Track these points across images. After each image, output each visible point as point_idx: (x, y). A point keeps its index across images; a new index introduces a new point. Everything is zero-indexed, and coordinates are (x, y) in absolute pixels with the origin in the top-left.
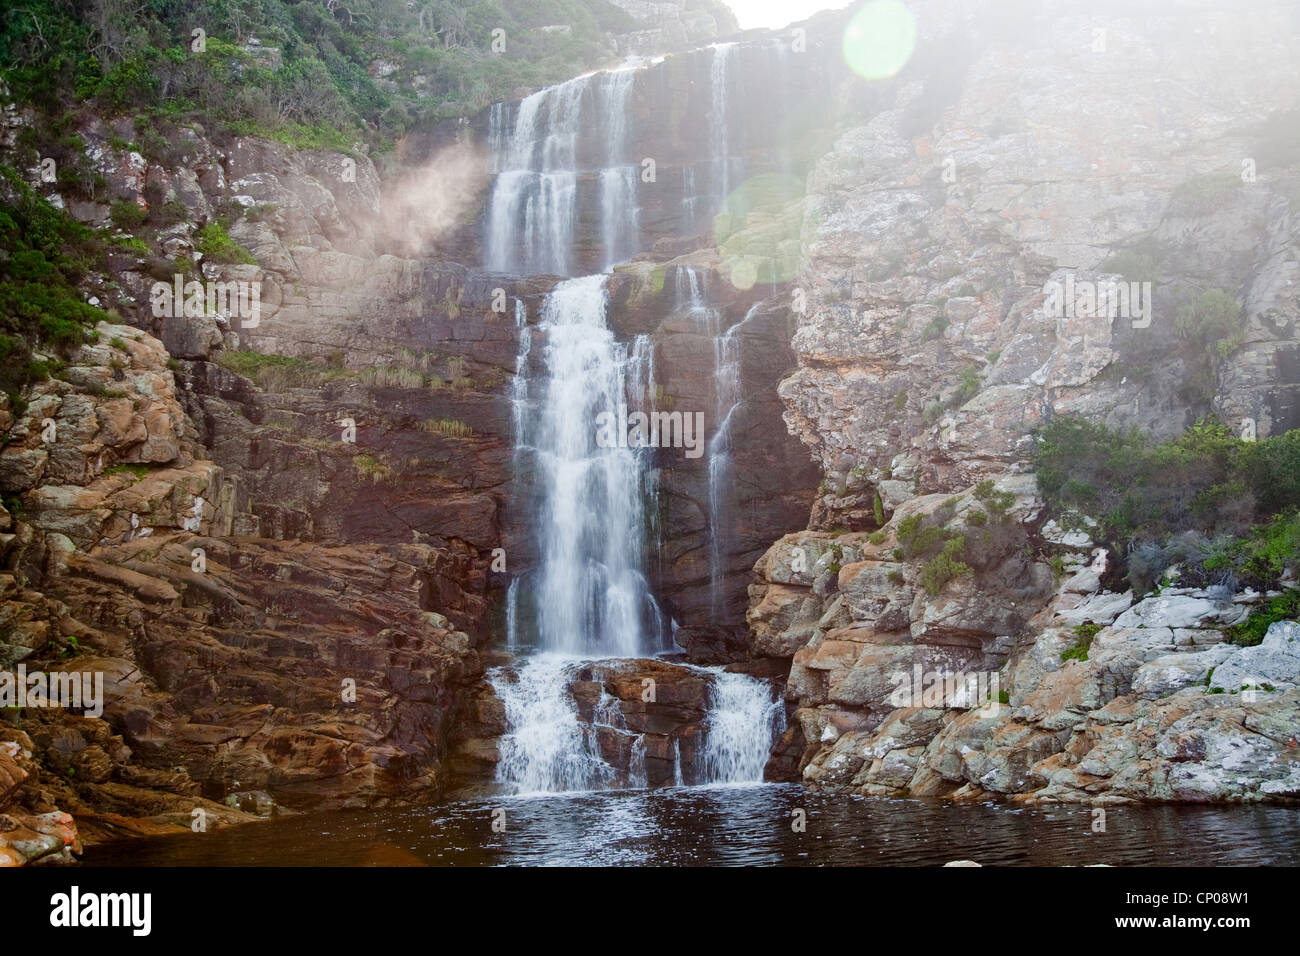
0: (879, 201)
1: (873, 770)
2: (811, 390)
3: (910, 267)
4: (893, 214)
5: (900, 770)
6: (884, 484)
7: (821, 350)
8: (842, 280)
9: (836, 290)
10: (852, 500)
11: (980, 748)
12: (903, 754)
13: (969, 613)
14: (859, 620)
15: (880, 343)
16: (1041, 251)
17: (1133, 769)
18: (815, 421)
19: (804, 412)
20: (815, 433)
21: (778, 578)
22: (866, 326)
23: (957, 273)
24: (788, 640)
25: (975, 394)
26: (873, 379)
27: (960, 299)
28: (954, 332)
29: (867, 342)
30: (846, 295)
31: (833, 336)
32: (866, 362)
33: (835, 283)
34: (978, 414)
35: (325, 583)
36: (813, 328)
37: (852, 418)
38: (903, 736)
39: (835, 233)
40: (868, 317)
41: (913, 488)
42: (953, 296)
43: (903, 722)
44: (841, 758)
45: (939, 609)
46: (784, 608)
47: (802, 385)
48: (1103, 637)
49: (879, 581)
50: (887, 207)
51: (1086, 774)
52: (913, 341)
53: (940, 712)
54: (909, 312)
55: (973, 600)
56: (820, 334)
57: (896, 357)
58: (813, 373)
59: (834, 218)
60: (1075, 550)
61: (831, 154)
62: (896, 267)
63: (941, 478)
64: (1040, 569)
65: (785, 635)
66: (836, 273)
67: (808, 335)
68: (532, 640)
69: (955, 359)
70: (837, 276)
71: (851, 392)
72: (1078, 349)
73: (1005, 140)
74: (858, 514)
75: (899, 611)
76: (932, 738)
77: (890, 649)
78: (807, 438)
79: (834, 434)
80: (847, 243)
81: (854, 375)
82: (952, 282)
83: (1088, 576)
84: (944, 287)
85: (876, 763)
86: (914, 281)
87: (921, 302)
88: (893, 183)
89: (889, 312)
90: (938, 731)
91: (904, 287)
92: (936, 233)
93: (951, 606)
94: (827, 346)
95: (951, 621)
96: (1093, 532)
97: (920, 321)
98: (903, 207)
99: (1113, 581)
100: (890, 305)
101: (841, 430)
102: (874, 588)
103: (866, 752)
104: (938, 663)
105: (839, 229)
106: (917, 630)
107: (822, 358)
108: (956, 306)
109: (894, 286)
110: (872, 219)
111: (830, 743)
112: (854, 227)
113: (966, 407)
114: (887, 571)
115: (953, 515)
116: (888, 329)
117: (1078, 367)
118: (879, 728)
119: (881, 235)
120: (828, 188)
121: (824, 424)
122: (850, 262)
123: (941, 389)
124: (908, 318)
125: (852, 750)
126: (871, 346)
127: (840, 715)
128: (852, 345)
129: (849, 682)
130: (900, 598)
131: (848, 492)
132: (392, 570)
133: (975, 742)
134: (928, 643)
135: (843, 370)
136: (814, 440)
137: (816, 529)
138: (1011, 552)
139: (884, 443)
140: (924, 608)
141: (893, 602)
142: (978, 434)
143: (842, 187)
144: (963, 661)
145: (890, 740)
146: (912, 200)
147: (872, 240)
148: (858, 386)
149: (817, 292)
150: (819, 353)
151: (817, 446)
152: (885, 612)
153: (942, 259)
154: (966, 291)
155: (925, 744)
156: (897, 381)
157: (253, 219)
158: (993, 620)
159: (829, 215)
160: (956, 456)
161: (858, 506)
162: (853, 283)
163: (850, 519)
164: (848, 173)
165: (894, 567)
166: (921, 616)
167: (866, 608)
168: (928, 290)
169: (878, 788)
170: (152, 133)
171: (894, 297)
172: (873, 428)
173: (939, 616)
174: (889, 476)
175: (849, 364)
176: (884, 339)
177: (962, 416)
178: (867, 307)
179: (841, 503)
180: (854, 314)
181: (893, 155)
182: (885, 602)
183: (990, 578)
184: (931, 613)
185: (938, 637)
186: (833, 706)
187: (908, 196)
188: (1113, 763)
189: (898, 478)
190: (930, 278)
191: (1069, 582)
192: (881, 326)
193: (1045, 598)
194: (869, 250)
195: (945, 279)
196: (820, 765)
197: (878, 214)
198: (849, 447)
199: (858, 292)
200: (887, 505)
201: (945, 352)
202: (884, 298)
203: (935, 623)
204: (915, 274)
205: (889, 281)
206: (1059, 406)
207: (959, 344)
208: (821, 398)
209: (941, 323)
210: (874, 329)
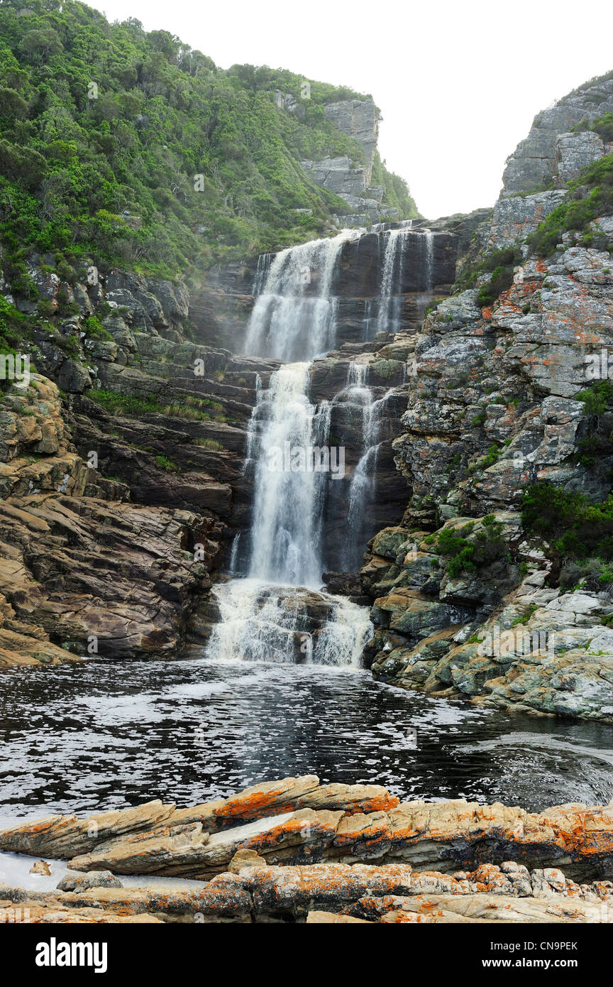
0: (458, 342)
1: (407, 671)
2: (410, 447)
3: (471, 384)
4: (465, 351)
5: (420, 673)
6: (441, 506)
7: (416, 425)
8: (433, 385)
9: (429, 391)
10: (423, 513)
11: (462, 667)
12: (424, 664)
13: (470, 589)
14: (413, 585)
15: (450, 424)
16: (542, 383)
17: (537, 690)
18: (410, 465)
19: (404, 458)
20: (409, 471)
21: (378, 553)
22: (443, 414)
23: (497, 389)
24: (379, 588)
25: (494, 463)
26: (444, 444)
27: (495, 405)
28: (490, 424)
29: (442, 423)
30: (434, 395)
31: (424, 418)
32: (441, 434)
33: (429, 387)
34: (494, 475)
35: (129, 529)
36: (413, 411)
37: (430, 466)
38: (426, 654)
39: (431, 358)
40: (445, 408)
41: (457, 510)
42: (492, 402)
43: (427, 646)
44: (392, 661)
45: (454, 586)
46: (380, 569)
47: (404, 443)
48: (537, 614)
49: (426, 564)
50: (463, 346)
51: (513, 691)
52: (467, 426)
53: (448, 643)
54: (466, 410)
55: (473, 582)
56: (417, 416)
57: (459, 433)
58: (411, 437)
59: (432, 349)
60: (534, 560)
61: (435, 312)
62: (463, 382)
63: (473, 507)
64: (513, 570)
65: (378, 585)
66: (430, 381)
67: (410, 416)
68: (243, 570)
69: (488, 440)
70: (431, 383)
71: (431, 451)
72: (555, 443)
73: (529, 317)
74: (425, 521)
75: (434, 582)
76: (442, 657)
77: (427, 604)
78: (405, 474)
79: (419, 473)
80: (438, 365)
81: (434, 441)
82: (492, 395)
83: (538, 576)
84: (488, 397)
85: (409, 667)
86: (473, 392)
87: (474, 404)
88: (468, 333)
89: (457, 407)
90: (446, 653)
91: (466, 394)
92: (488, 364)
93: (461, 584)
94: (420, 423)
95: (460, 593)
96: (546, 551)
97: (472, 416)
98: (471, 348)
99: (551, 582)
100: (457, 403)
101: (423, 472)
102: (423, 568)
103: (404, 660)
104: (453, 615)
105: (434, 356)
106: (443, 595)
107: (417, 430)
108: (492, 409)
109: (461, 393)
110: (453, 352)
111: (388, 652)
112: (443, 356)
113: (488, 470)
114: (431, 559)
115: (471, 532)
116: (456, 417)
117: (553, 454)
118: (415, 647)
119: (457, 362)
120: (431, 331)
121: (414, 467)
122: (439, 376)
123: (479, 456)
124: (465, 413)
125: (398, 657)
126: (445, 426)
127: (395, 637)
128: (434, 424)
129: (401, 619)
130: (436, 576)
131: (423, 508)
132: (167, 525)
133: (460, 664)
134: (448, 603)
135: (428, 438)
136: (408, 475)
137: (403, 527)
138: (498, 558)
139: (446, 482)
140: (447, 583)
141: (432, 577)
142: (493, 486)
143: (439, 332)
144: (466, 615)
145: (419, 655)
146: (477, 344)
147: (451, 365)
148: (435, 448)
149: (418, 391)
150: (415, 427)
151: (410, 479)
152: (428, 581)
153: (490, 380)
154: (499, 401)
155: (437, 659)
156: (458, 447)
157: (115, 316)
158: (483, 596)
159: (430, 347)
160: (480, 497)
161: (427, 517)
162: (439, 389)
163: (422, 523)
164: (443, 324)
165: (435, 557)
166: (445, 587)
167: (417, 578)
168: (479, 397)
169: (408, 681)
170: (64, 264)
171: (461, 399)
172: (441, 473)
173: (454, 589)
174: (445, 503)
175: (432, 435)
176: (453, 422)
177: (485, 475)
178: (445, 403)
179: (416, 513)
180: (437, 406)
181: (470, 316)
182: (428, 576)
183: (485, 572)
184: (450, 587)
185: (453, 600)
186: (392, 632)
187: (475, 341)
188: (527, 685)
189: (449, 504)
190: (482, 390)
191: (528, 579)
192: (452, 415)
193: (513, 586)
194: (450, 371)
195: (489, 393)
196: (380, 663)
197: (457, 350)
198: (426, 482)
199: (441, 394)
200: (441, 518)
201: (483, 435)
202: (455, 399)
203: (451, 593)
204: (472, 387)
205: (459, 389)
206: (540, 475)
207: (491, 431)
208: (414, 452)
209: (483, 418)
210: (447, 416)
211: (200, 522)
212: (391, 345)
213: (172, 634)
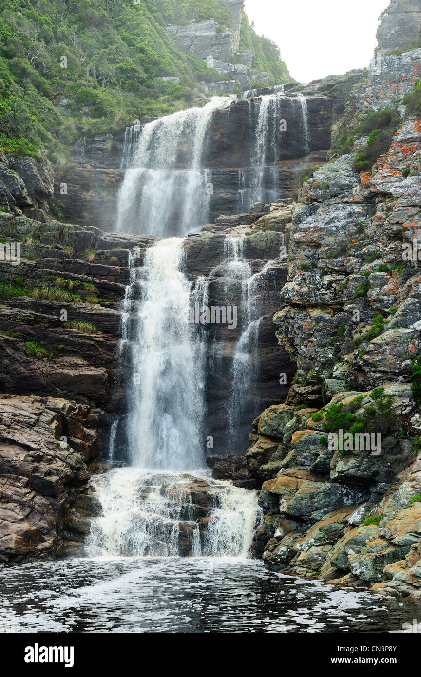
0: (337, 210)
1: (300, 558)
2: (291, 321)
3: (352, 252)
4: (344, 218)
5: (315, 560)
6: (327, 381)
7: (297, 298)
8: (313, 256)
9: (309, 262)
10: (309, 388)
11: (358, 552)
12: (319, 549)
13: (362, 467)
14: (302, 465)
15: (332, 295)
18: (293, 339)
19: (286, 333)
20: (292, 345)
21: (264, 432)
22: (324, 285)
23: (379, 257)
24: (267, 470)
25: (380, 333)
26: (327, 316)
27: (378, 273)
28: (373, 293)
29: (324, 294)
30: (314, 266)
31: (305, 289)
32: (323, 306)
33: (309, 257)
34: (380, 345)
36: (293, 283)
37: (313, 339)
38: (320, 539)
39: (309, 228)
40: (327, 279)
41: (344, 384)
42: (374, 271)
43: (320, 530)
44: (284, 549)
45: (345, 464)
46: (266, 450)
47: (285, 317)
49: (314, 443)
50: (342, 214)
51: (414, 576)
52: (350, 297)
53: (342, 526)
54: (348, 279)
55: (365, 460)
56: (297, 288)
57: (342, 304)
58: (293, 311)
59: (310, 219)
61: (311, 180)
62: (344, 251)
63: (360, 380)
64: (406, 444)
65: (265, 467)
66: (309, 252)
67: (290, 288)
68: (123, 458)
69: (373, 309)
70: (310, 254)
71: (313, 324)
73: (409, 180)
74: (311, 397)
75: (324, 462)
76: (337, 541)
77: (318, 484)
78: (288, 348)
79: (302, 347)
80: (316, 234)
81: (316, 313)
82: (375, 263)
84: (370, 265)
85: (303, 554)
86: (354, 260)
87: (356, 273)
88: (346, 199)
89: (338, 277)
90: (340, 537)
91: (347, 263)
92: (369, 231)
93: (353, 462)
94: (301, 295)
95: (352, 471)
97: (354, 286)
98: (350, 215)
100: (339, 272)
101: (306, 346)
102: (312, 447)
103: (297, 547)
104: (346, 495)
105: (312, 226)
106: (334, 475)
107: (298, 302)
108: (375, 278)
109: (342, 262)
110: (332, 221)
111: (279, 539)
112: (321, 225)
113: (374, 341)
114: (320, 437)
115: (359, 407)
116: (338, 287)
118: (308, 532)
119: (337, 231)
120: (307, 200)
121: (297, 341)
122: (318, 246)
123: (364, 327)
124: (347, 283)
125: (291, 544)
126: (327, 297)
127: (286, 522)
128: (316, 296)
129: (291, 502)
130: (326, 454)
131: (308, 383)
132: (40, 414)
133: (357, 548)
134: (340, 483)
135: (310, 310)
136: (291, 350)
137: (289, 404)
138: (390, 432)
139: (331, 355)
140: (337, 462)
141: (321, 456)
142: (380, 357)
143: (316, 200)
144: (360, 495)
145: (312, 540)
146: (356, 211)
147: (331, 234)
148: (318, 320)
149: (298, 262)
150: (296, 299)
151: (293, 353)
152: (318, 460)
153: (371, 248)
154: (382, 269)
155: (332, 544)
156: (341, 318)
158: (376, 473)
159: (307, 216)
160: (367, 369)
161: (313, 392)
162: (319, 259)
163: (308, 400)
164: (320, 192)
165: (324, 435)
166: (335, 466)
167: (306, 458)
168: (361, 266)
169: (302, 569)
171: (342, 269)
172: (325, 346)
173: (346, 468)
174: (331, 377)
175: (314, 307)
176: (335, 292)
177: (371, 346)
178: (325, 273)
179: (302, 390)
180: (318, 277)
181: (347, 182)
182: (317, 455)
184: (341, 466)
185: (345, 479)
186: (283, 516)
187: (354, 207)
189: (336, 378)
190: (363, 259)
192: (334, 285)
193: (408, 462)
194: (330, 240)
195: (372, 261)
196: (272, 551)
197: (336, 218)
198: (310, 356)
199: (321, 264)
200: (328, 393)
201: (367, 304)
202: (336, 268)
203: (342, 472)
204: (353, 256)
205: (339, 259)
207: (375, 301)
208: (296, 326)
209: (366, 287)
210: (329, 287)
211: (74, 410)
212: (267, 216)
213: (48, 533)
